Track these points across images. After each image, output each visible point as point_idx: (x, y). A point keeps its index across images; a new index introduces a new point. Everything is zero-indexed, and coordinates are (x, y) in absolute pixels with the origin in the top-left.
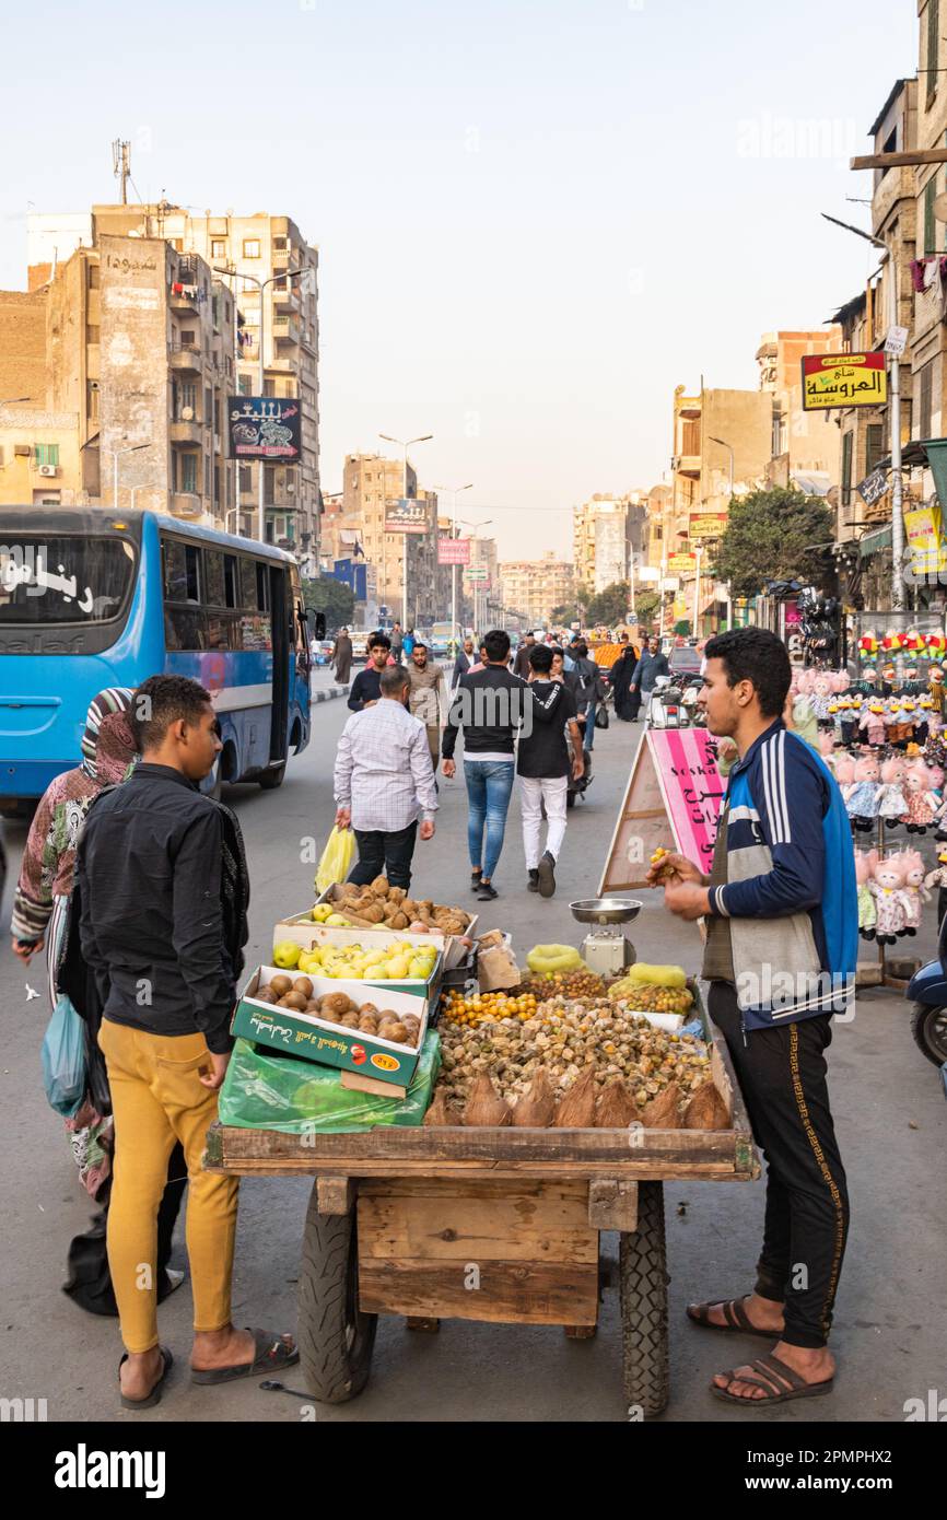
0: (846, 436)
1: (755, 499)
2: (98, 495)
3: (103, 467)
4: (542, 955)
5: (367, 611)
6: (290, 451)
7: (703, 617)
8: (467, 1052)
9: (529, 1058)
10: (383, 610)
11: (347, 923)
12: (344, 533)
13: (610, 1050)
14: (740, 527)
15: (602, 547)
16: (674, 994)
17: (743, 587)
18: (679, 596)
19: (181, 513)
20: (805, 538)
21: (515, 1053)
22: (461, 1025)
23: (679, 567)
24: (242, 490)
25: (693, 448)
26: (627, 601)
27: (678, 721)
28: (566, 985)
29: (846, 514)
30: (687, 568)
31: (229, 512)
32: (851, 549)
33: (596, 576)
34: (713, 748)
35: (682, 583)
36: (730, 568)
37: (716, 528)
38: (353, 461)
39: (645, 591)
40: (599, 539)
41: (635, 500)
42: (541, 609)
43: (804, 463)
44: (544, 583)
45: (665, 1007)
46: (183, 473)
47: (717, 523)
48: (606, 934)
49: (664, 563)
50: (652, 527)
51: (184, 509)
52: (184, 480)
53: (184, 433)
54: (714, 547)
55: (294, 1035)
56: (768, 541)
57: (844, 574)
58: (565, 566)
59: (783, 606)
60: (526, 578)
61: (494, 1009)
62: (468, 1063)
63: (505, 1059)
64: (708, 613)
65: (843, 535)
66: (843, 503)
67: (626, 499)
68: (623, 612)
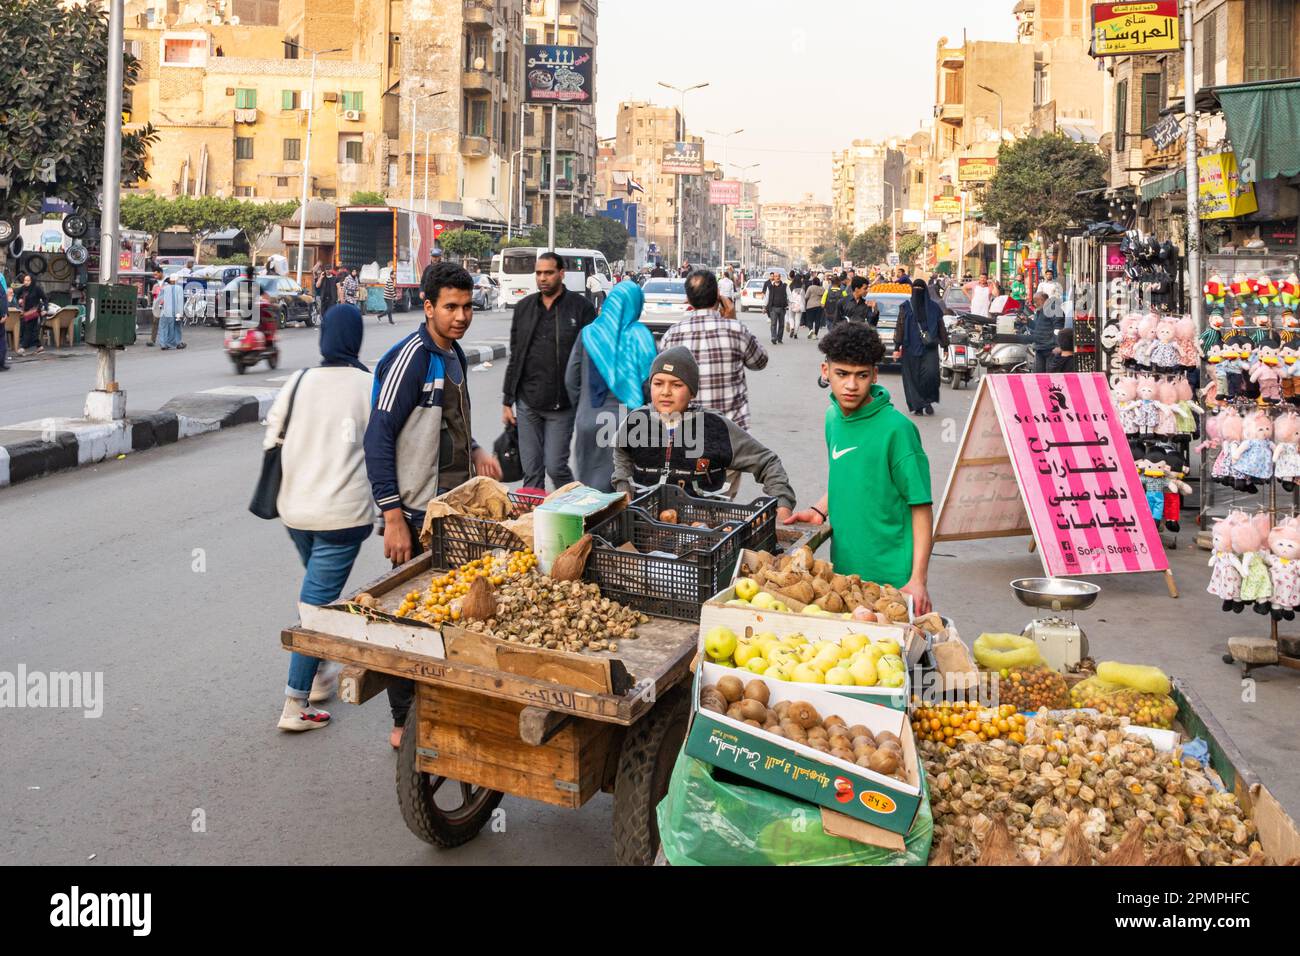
0: (1120, 84)
1: (1022, 145)
2: (397, 137)
3: (402, 112)
4: (993, 647)
5: (637, 247)
6: (581, 95)
7: (966, 259)
8: (954, 782)
9: (1039, 796)
10: (652, 247)
11: (781, 606)
12: (616, 174)
13: (1135, 790)
14: (1011, 172)
15: (862, 190)
16: (1157, 702)
17: (1013, 230)
18: (941, 237)
19: (471, 154)
20: (1076, 183)
21: (1018, 788)
22: (935, 742)
23: (945, 210)
24: (525, 134)
25: (955, 95)
26: (888, 241)
27: (966, 360)
28: (1026, 686)
29: (1121, 160)
30: (952, 210)
31: (513, 154)
32: (1126, 194)
33: (854, 217)
34: (1057, 394)
35: (945, 225)
36: (1000, 211)
37: (986, 172)
38: (626, 108)
39: (907, 232)
40: (858, 183)
41: (893, 146)
42: (800, 248)
43: (1070, 110)
44: (803, 224)
45: (1147, 718)
46: (474, 118)
47: (986, 168)
48: (1056, 620)
49: (927, 206)
50: (913, 172)
51: (473, 151)
52: (475, 124)
53: (476, 81)
54: (981, 190)
55: (763, 761)
56: (1039, 185)
57: (1117, 219)
58: (824, 208)
59: (1104, 248)
60: (786, 219)
61: (974, 724)
62: (958, 797)
63: (1005, 795)
64: (973, 254)
65: (1117, 179)
66: (1118, 150)
67: (884, 144)
68: (885, 251)
